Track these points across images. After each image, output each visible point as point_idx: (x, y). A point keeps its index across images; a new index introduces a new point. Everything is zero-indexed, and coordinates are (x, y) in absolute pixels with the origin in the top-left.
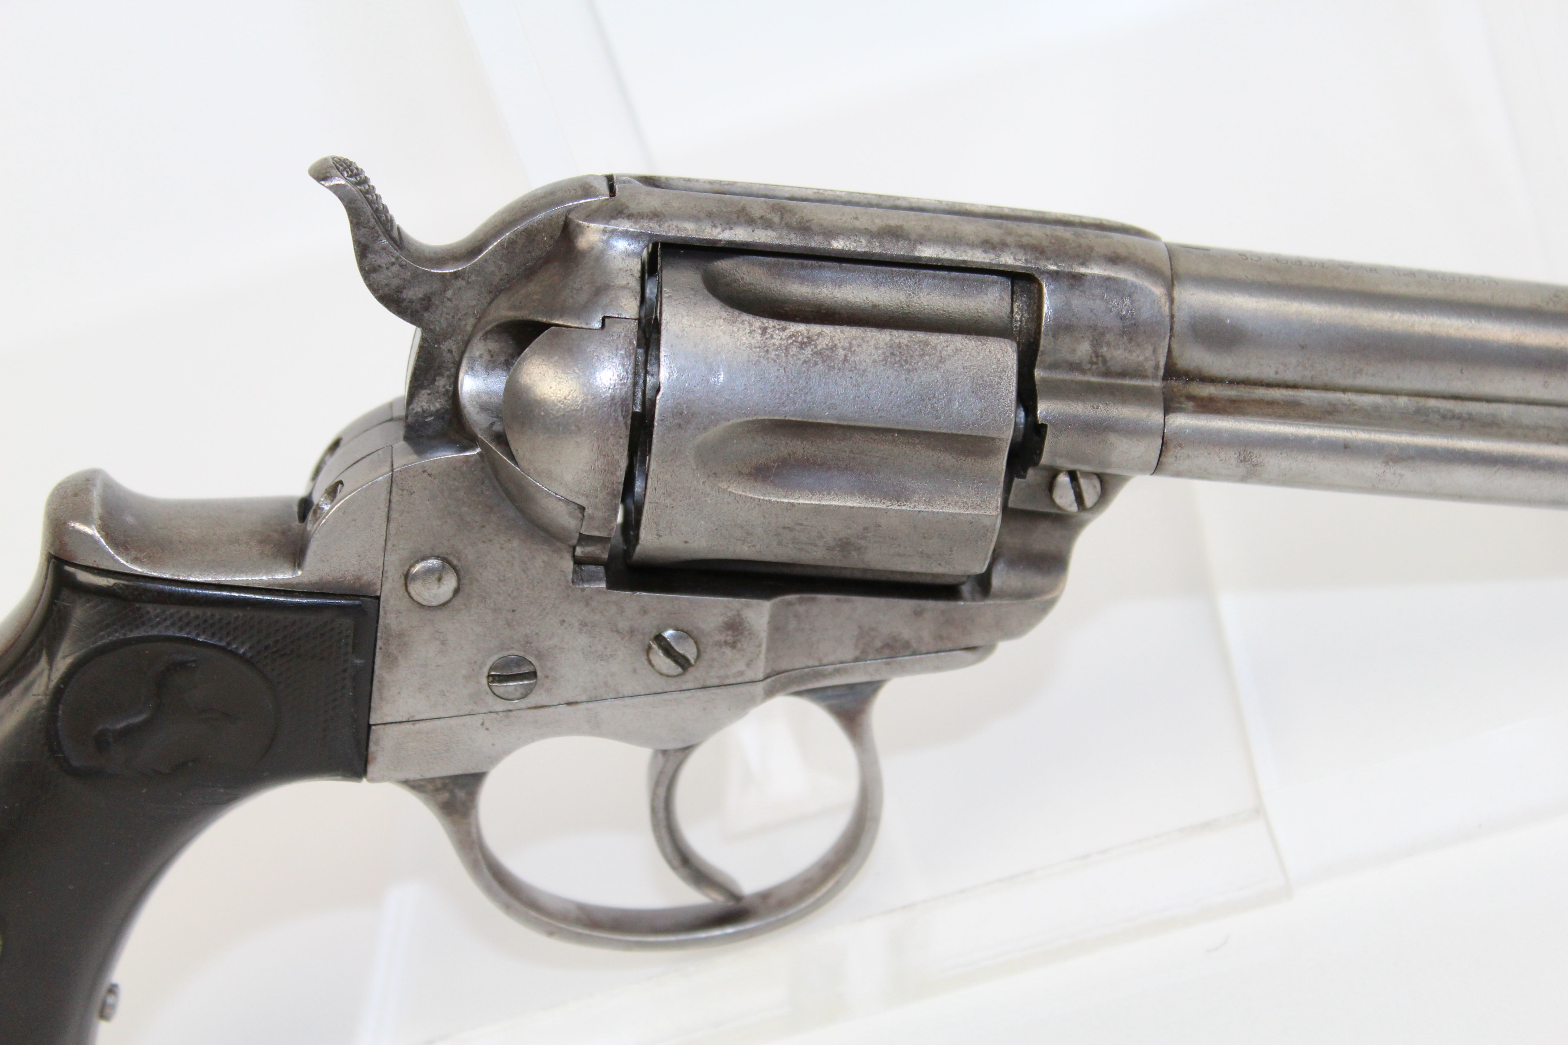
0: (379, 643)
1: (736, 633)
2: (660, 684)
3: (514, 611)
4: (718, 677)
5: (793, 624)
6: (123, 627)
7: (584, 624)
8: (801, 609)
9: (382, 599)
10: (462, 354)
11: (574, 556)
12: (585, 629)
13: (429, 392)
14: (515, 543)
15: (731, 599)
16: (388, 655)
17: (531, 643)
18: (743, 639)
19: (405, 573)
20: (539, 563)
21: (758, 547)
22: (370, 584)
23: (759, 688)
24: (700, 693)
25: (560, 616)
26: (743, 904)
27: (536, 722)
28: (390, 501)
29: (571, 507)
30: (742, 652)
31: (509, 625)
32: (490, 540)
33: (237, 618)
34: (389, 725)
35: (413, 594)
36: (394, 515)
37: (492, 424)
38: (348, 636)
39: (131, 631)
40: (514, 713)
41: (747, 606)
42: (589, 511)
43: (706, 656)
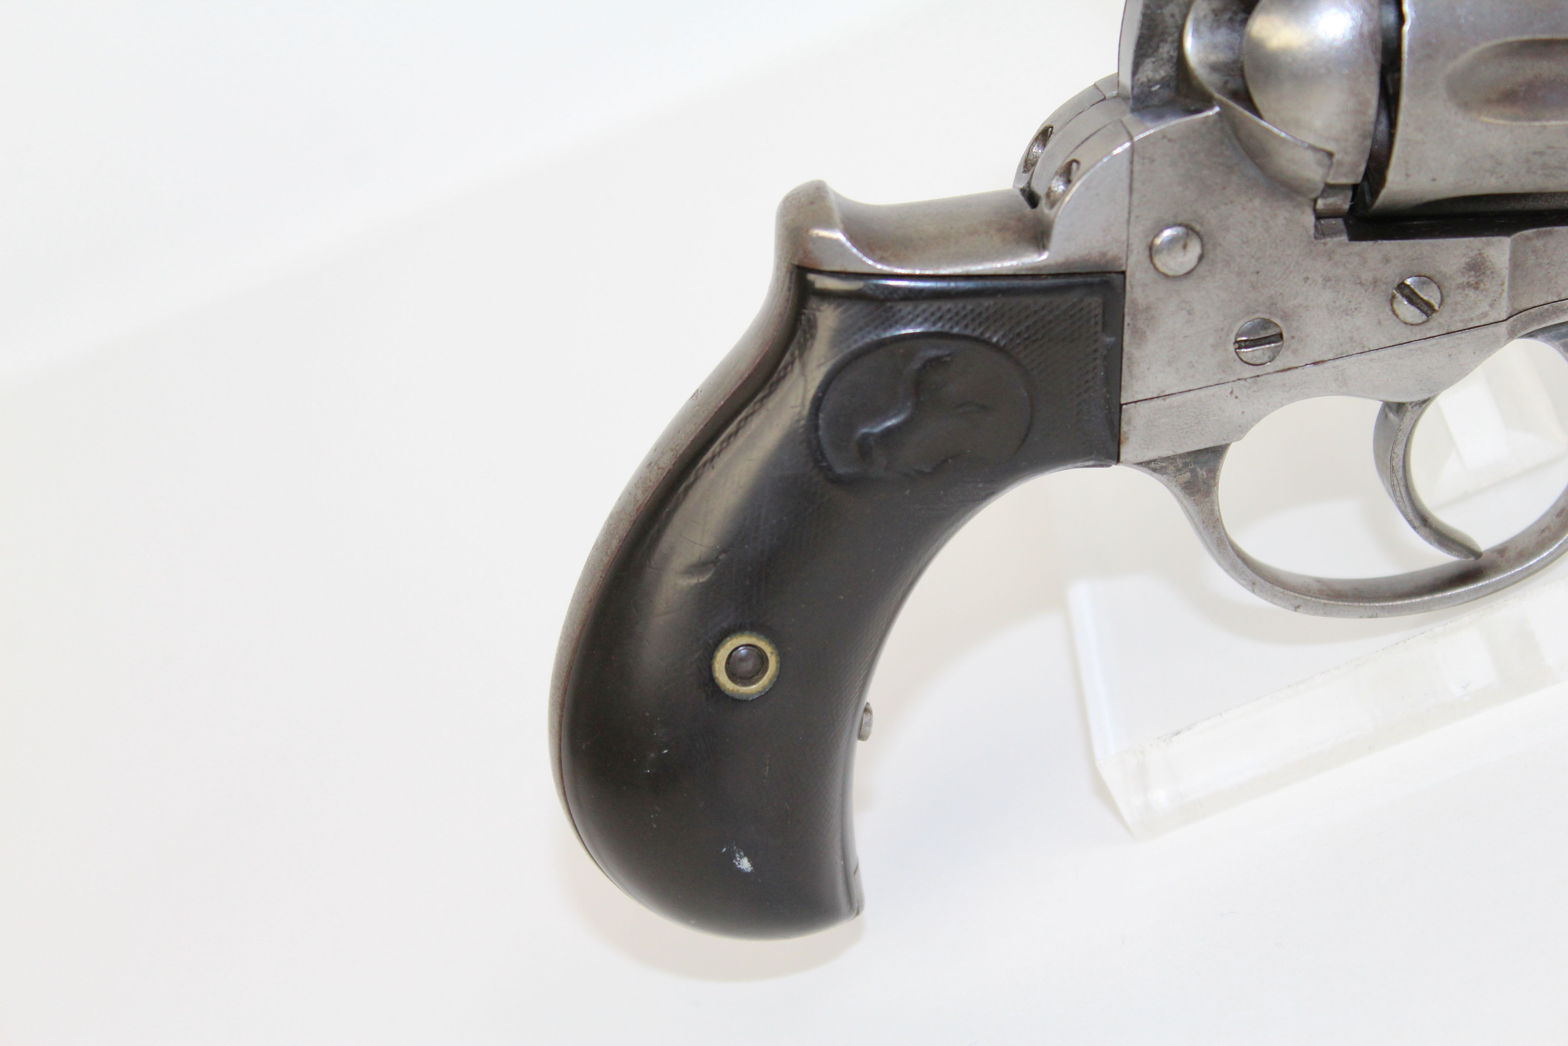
0: (1127, 320)
1: (1478, 273)
2: (1407, 334)
3: (1258, 273)
4: (1462, 321)
5: (1531, 260)
6: (876, 328)
7: (1327, 279)
8: (1539, 243)
9: (1128, 274)
10: (1185, 17)
11: (1315, 210)
12: (1328, 284)
13: (1153, 59)
14: (1257, 202)
15: (1472, 239)
16: (1135, 331)
17: (1276, 304)
18: (1486, 279)
19: (1149, 244)
20: (1281, 220)
21: (1506, 178)
22: (1115, 259)
23: (1503, 328)
24: (1445, 339)
25: (1303, 273)
26: (1481, 561)
27: (1284, 385)
28: (1132, 172)
29: (1320, 155)
30: (1485, 293)
31: (1254, 288)
32: (1232, 202)
33: (987, 309)
34: (1139, 403)
35: (1159, 264)
36: (1136, 185)
37: (1226, 83)
38: (1096, 315)
39: (885, 330)
40: (1262, 378)
41: (1488, 244)
42: (1337, 157)
43: (1449, 301)
